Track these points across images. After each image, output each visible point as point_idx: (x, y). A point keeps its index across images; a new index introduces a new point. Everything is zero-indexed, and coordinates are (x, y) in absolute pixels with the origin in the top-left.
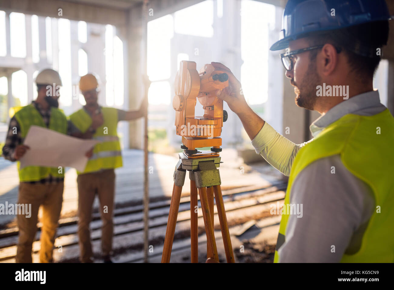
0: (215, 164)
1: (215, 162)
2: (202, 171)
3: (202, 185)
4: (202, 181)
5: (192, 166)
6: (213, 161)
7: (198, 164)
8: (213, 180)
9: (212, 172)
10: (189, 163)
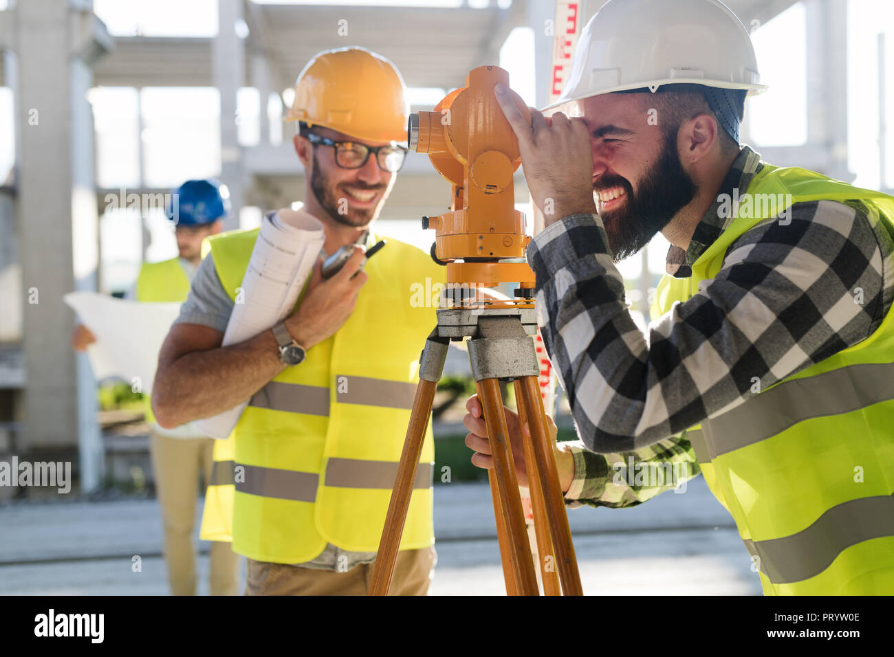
0: (523, 324)
1: (523, 320)
2: (486, 339)
3: (488, 372)
4: (486, 362)
5: (460, 326)
6: (518, 317)
7: (476, 323)
8: (516, 361)
9: (514, 342)
10: (453, 320)
